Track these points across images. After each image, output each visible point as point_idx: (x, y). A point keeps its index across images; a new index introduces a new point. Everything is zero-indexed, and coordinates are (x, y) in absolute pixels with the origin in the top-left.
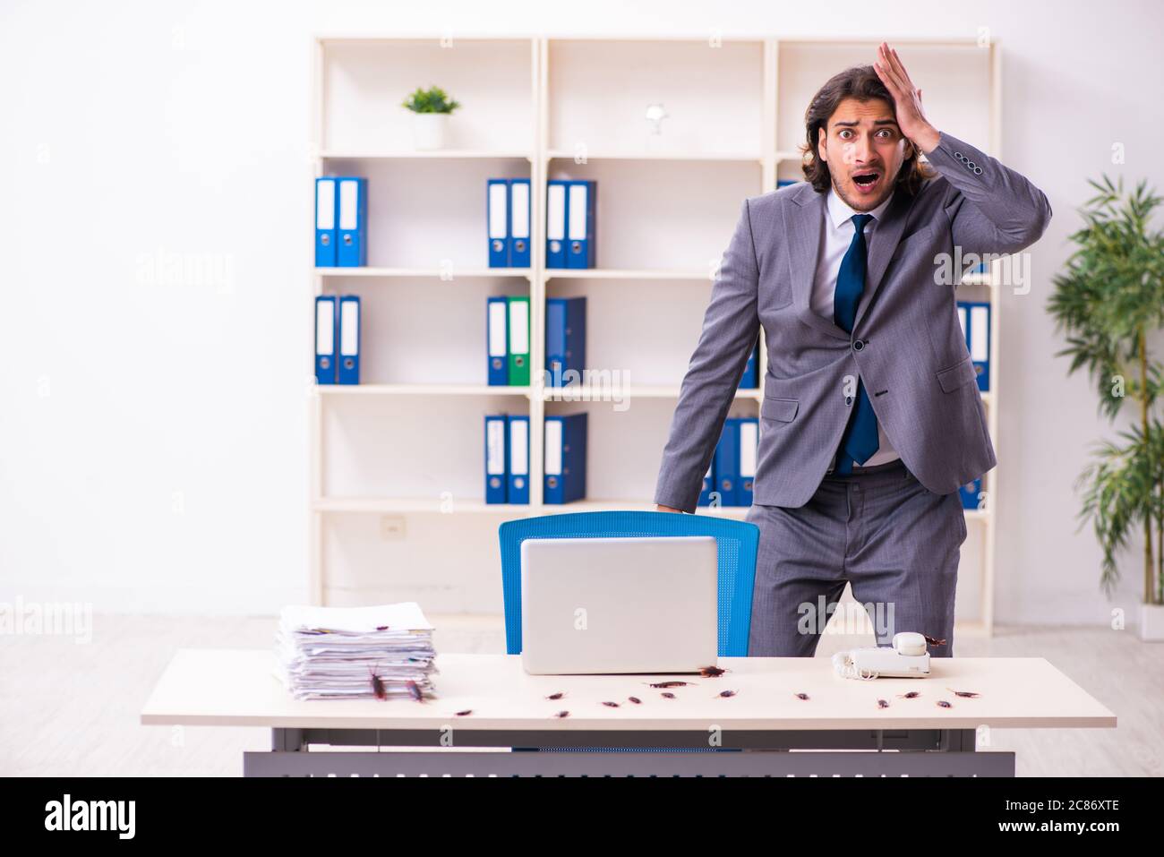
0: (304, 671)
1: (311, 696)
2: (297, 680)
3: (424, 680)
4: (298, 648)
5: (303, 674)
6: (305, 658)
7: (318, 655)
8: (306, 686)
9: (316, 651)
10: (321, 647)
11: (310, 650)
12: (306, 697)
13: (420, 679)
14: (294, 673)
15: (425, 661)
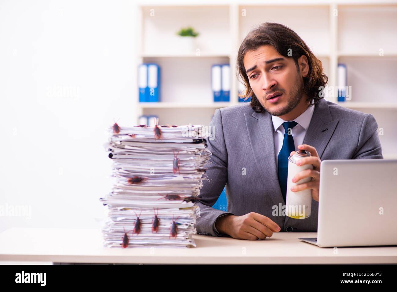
0: (110, 230)
1: (114, 245)
2: (106, 235)
3: (184, 236)
4: (109, 216)
5: (110, 232)
6: (112, 222)
7: (120, 221)
8: (111, 239)
9: (119, 219)
10: (122, 217)
11: (116, 218)
12: (112, 245)
13: (183, 235)
14: (104, 231)
15: (187, 225)
